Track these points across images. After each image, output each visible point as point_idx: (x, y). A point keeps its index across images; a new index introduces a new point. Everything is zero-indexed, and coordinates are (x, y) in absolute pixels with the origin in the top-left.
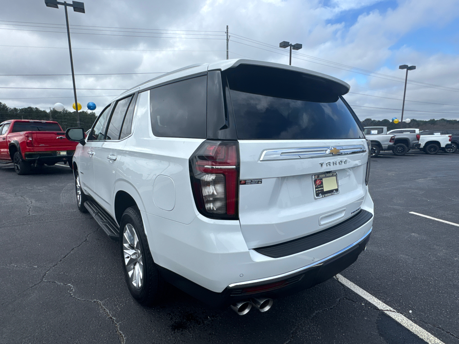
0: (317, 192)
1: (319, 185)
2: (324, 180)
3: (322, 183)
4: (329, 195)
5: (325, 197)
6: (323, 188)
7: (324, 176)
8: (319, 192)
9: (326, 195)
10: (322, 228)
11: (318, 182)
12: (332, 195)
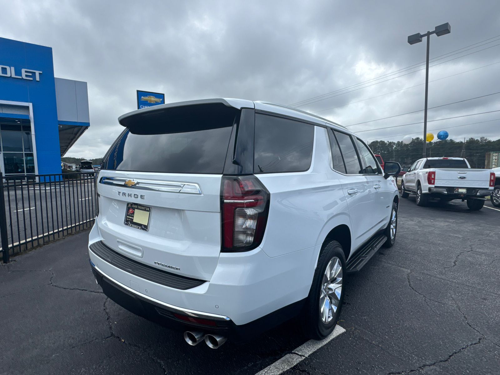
0: (128, 219)
1: (131, 214)
2: (136, 211)
3: (133, 213)
4: (135, 227)
5: (131, 226)
6: (133, 218)
7: (137, 207)
8: (129, 220)
9: (133, 225)
10: (119, 251)
11: (131, 211)
12: (138, 228)
